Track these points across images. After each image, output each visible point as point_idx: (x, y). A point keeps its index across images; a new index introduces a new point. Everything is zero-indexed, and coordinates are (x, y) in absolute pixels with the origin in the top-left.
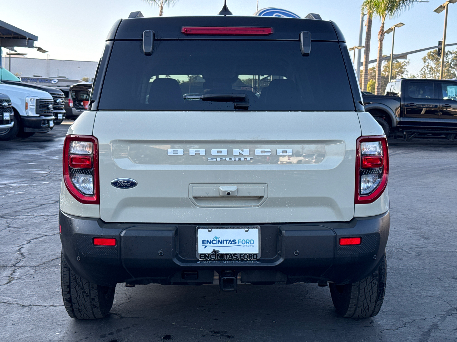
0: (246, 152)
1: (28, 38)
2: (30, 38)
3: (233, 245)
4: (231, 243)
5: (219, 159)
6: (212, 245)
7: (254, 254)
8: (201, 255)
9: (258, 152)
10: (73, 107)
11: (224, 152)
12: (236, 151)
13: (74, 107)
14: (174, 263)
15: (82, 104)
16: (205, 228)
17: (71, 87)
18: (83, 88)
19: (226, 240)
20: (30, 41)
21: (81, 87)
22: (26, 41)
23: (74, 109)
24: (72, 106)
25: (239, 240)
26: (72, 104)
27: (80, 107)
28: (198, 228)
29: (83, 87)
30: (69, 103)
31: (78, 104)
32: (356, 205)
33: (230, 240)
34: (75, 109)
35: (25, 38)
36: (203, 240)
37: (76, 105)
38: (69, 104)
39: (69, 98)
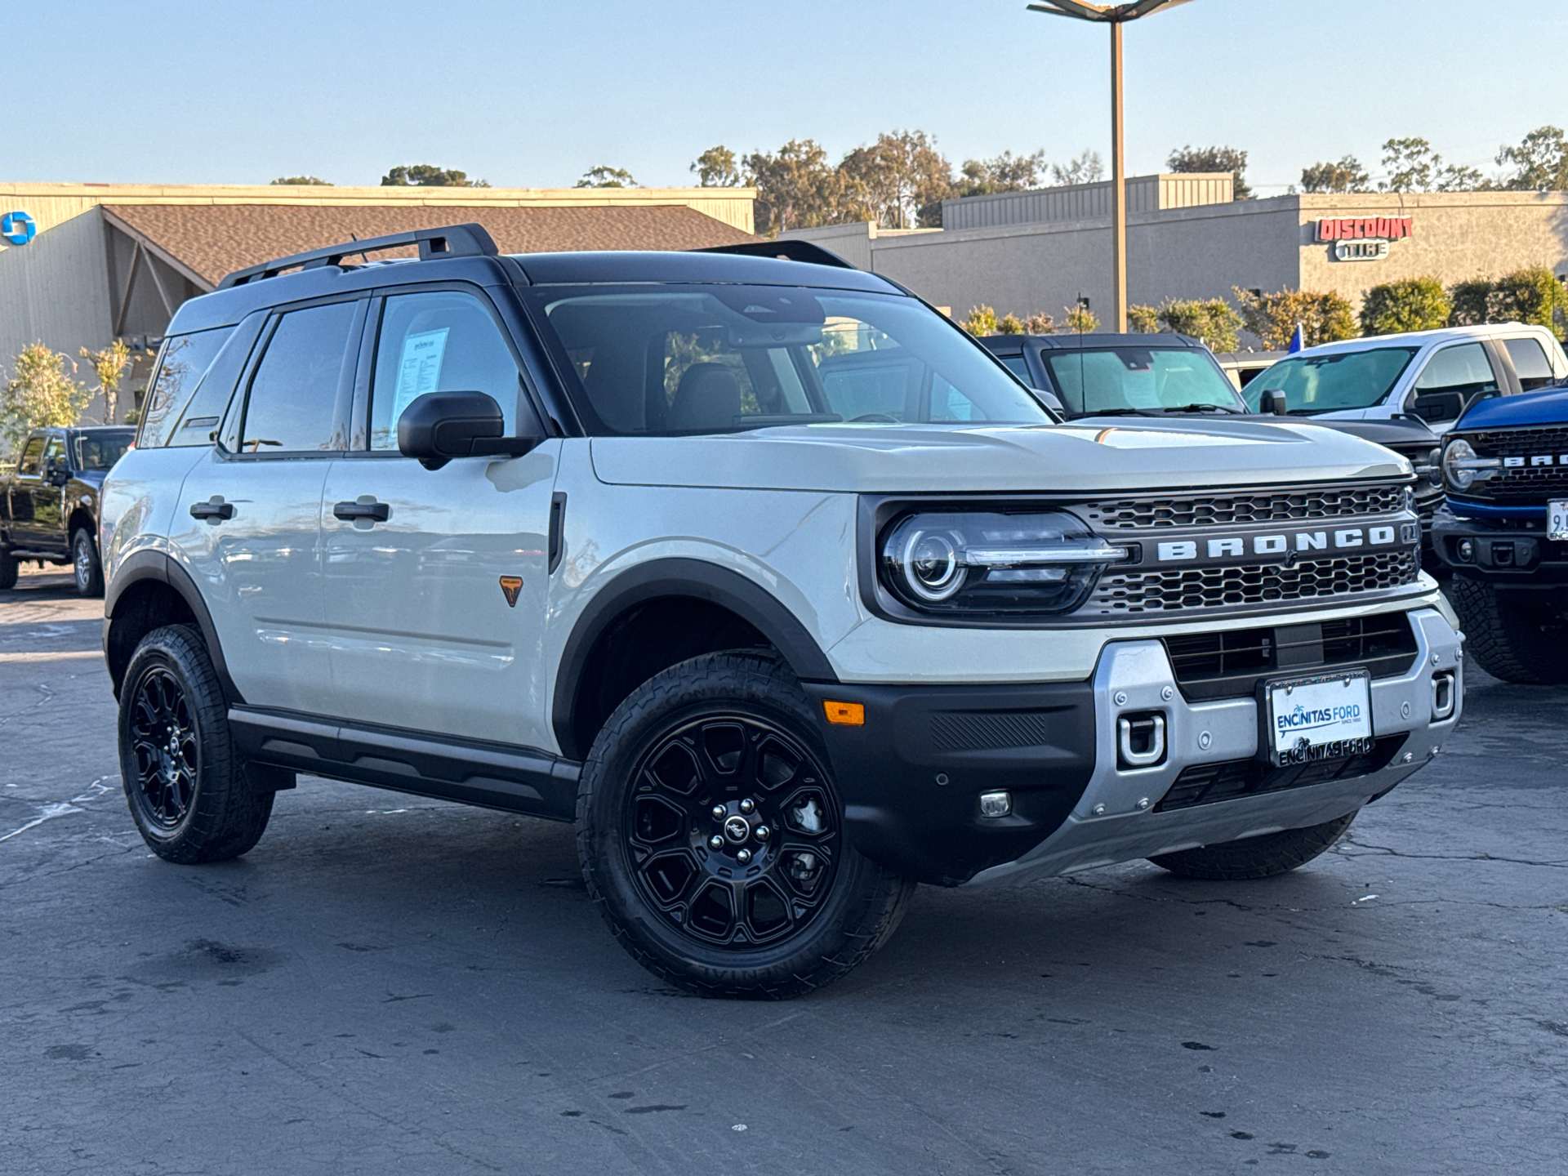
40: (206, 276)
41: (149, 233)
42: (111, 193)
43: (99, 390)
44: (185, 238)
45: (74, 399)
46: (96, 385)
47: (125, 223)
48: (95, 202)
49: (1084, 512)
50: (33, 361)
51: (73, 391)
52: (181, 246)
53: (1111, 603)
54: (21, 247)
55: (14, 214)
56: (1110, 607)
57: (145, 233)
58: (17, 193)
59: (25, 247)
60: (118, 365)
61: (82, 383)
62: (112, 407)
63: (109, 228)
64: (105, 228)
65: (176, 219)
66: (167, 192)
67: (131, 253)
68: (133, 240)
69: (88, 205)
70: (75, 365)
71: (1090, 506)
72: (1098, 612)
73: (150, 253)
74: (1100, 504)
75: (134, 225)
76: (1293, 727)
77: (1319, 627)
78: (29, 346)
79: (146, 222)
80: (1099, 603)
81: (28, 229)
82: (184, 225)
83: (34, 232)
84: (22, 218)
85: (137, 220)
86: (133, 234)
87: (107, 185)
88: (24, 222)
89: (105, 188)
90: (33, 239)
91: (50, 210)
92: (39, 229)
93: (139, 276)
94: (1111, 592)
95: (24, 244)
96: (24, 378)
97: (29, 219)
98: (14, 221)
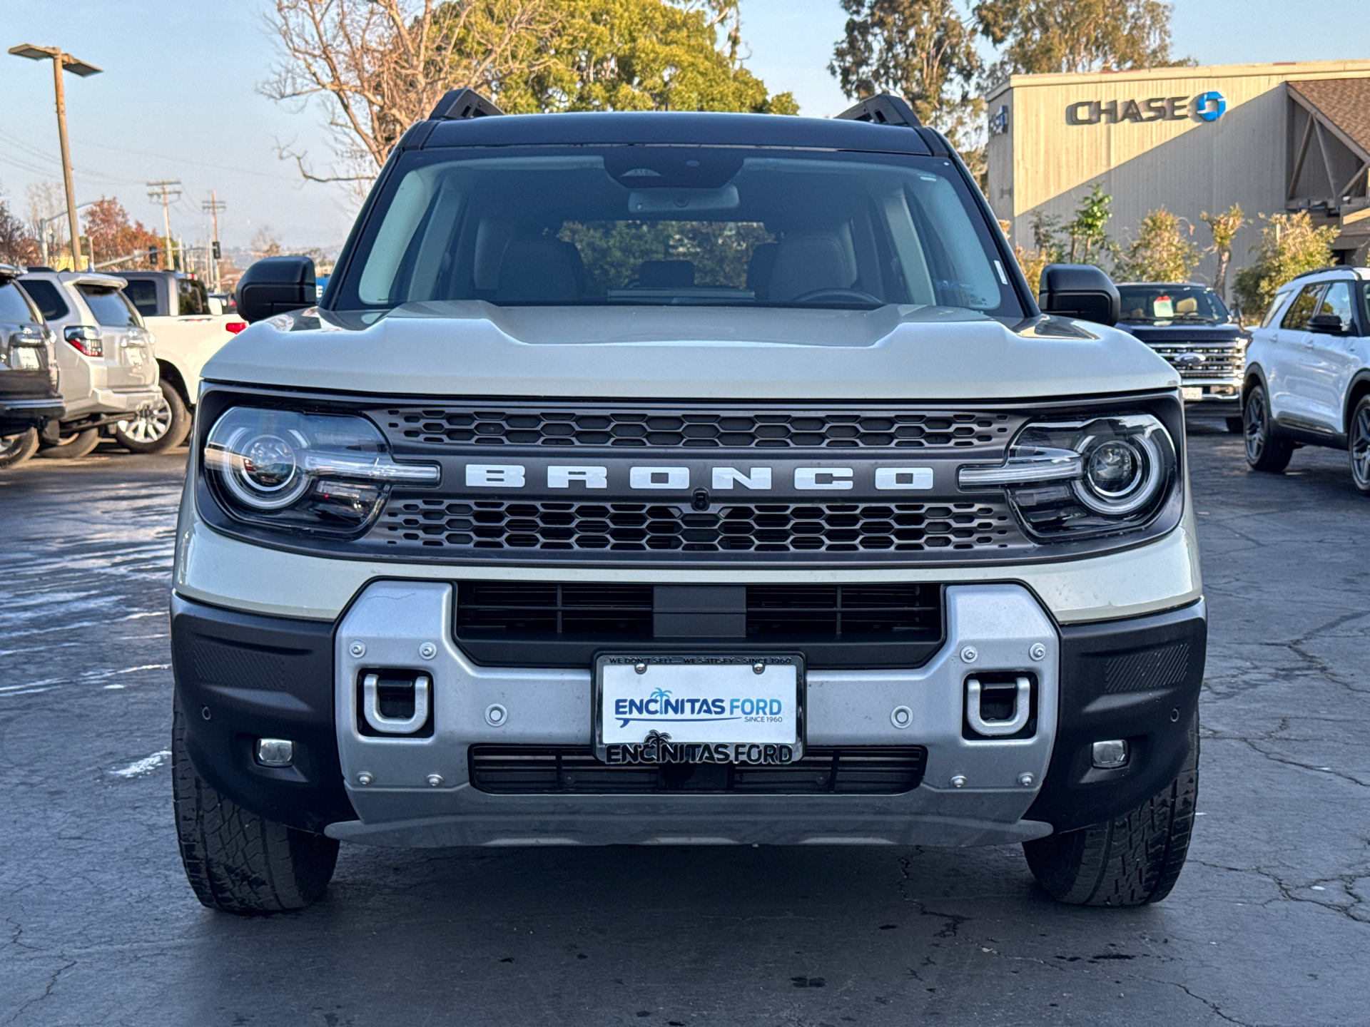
40: (1362, 144)
41: (1322, 105)
42: (1296, 71)
43: (1212, 250)
44: (1354, 109)
45: (1188, 257)
46: (1210, 245)
47: (1304, 97)
48: (1282, 79)
49: (382, 418)
50: (1155, 224)
51: (1187, 250)
52: (1348, 116)
53: (401, 532)
54: (1211, 124)
55: (1209, 94)
56: (399, 537)
57: (1318, 105)
58: (1213, 75)
59: (1215, 123)
60: (1232, 228)
61: (1195, 243)
62: (1224, 266)
63: (1292, 103)
64: (1288, 103)
65: (1352, 91)
66: (1349, 67)
67: (1306, 124)
68: (1308, 113)
69: (1276, 82)
70: (1192, 228)
71: (391, 413)
72: (383, 541)
73: (1321, 125)
74: (401, 410)
75: (1310, 99)
76: (645, 715)
77: (744, 590)
78: (1153, 211)
79: (1323, 95)
80: (386, 531)
81: (1219, 105)
82: (1358, 96)
83: (1224, 108)
84: (1214, 97)
85: (1315, 94)
86: (1308, 107)
87: (1294, 64)
88: (1216, 100)
89: (1292, 66)
90: (1222, 116)
91: (1241, 90)
92: (1229, 106)
93: (1310, 148)
94: (400, 519)
95: (1214, 120)
96: (1145, 239)
97: (1221, 97)
98: (1208, 100)
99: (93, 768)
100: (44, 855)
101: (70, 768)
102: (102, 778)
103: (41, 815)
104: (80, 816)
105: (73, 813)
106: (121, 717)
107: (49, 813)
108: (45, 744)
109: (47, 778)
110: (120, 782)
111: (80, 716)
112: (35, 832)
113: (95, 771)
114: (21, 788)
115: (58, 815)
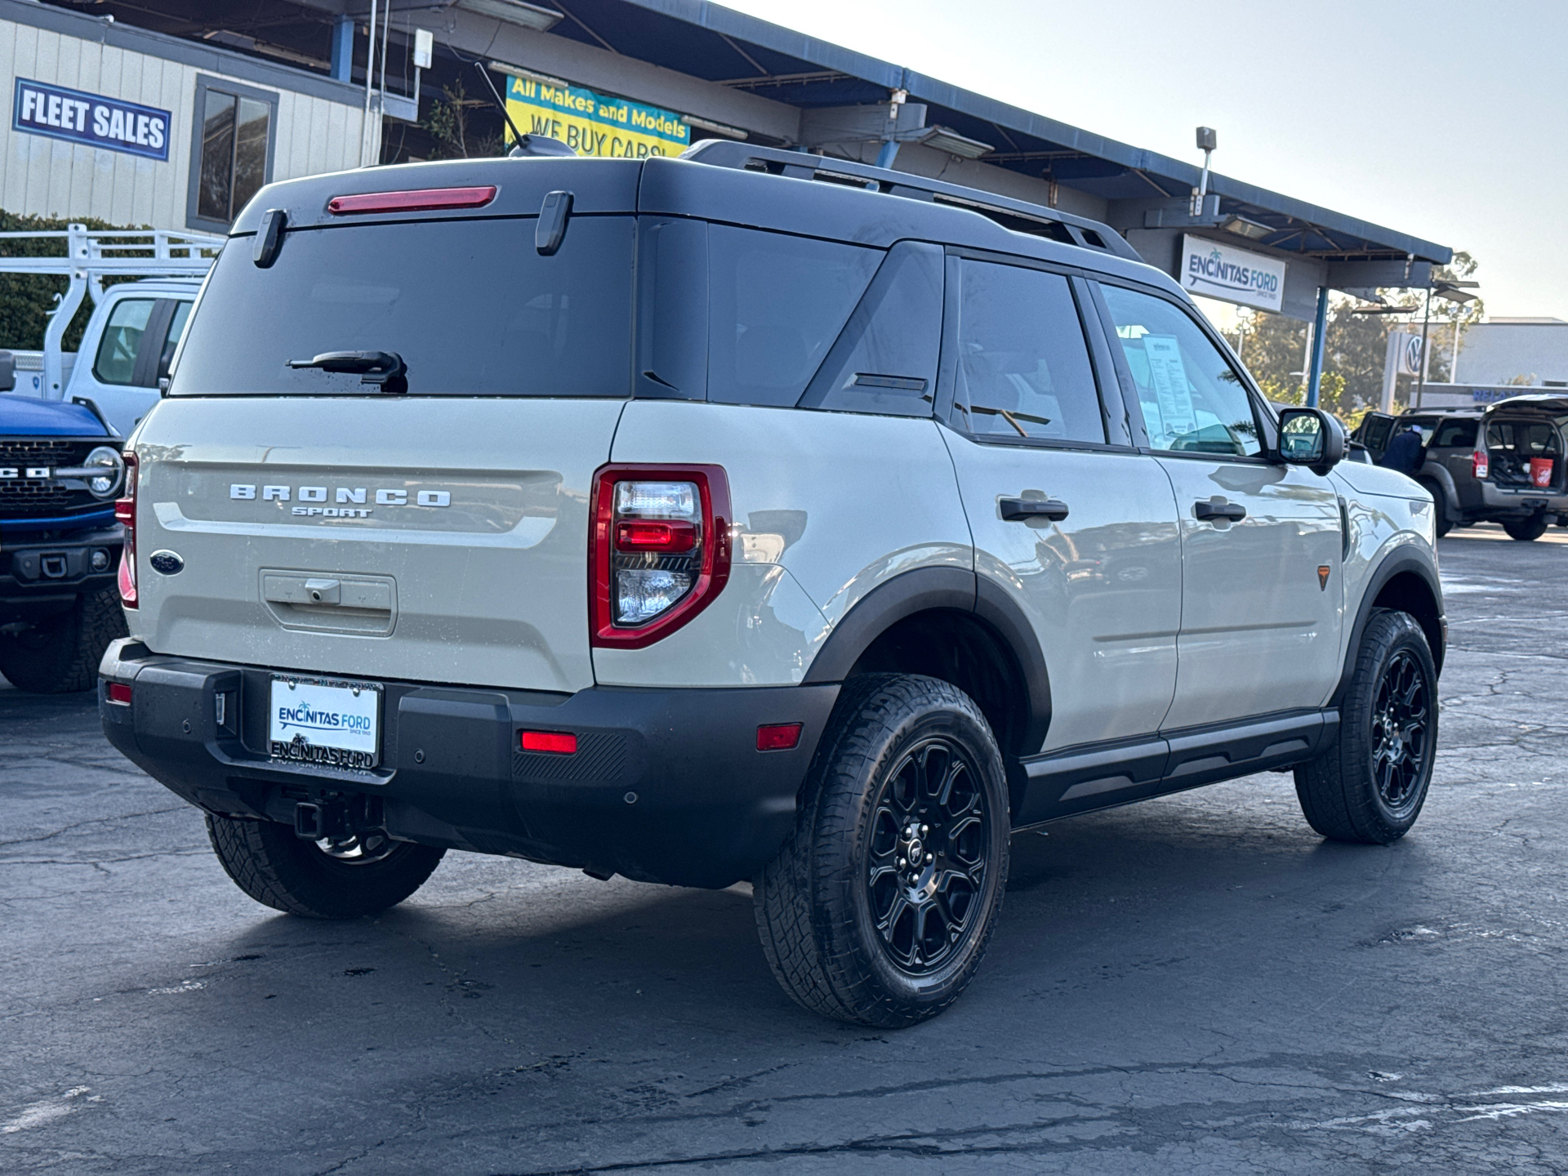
0: (359, 495)
1: (1411, 257)
2: (1421, 254)
3: (332, 726)
4: (329, 722)
5: (311, 511)
6: (296, 722)
7: (367, 754)
8: (274, 743)
9: (381, 496)
10: (1487, 480)
11: (321, 492)
12: (342, 493)
13: (1491, 477)
14: (208, 752)
15: (1527, 467)
16: (284, 679)
17: (1490, 408)
18: (1533, 414)
19: (321, 714)
20: (1418, 263)
21: (1526, 409)
22: (1404, 266)
23: (1489, 486)
24: (1484, 475)
25: (344, 716)
26: (1486, 467)
27: (1518, 478)
28: (273, 678)
29: (1535, 410)
30: (1475, 463)
31: (1509, 468)
32: (594, 649)
33: (328, 715)
34: (1492, 485)
35: (1404, 257)
36: (282, 709)
37: (1502, 471)
38: (1474, 469)
39: (1475, 450)
99: (1453, 941)
100: (1508, 878)
101: (1479, 945)
102: (1448, 929)
103: (1511, 905)
104: (1476, 899)
105: (1482, 902)
106: (1398, 1007)
107: (1503, 905)
108: (1503, 979)
109: (1502, 937)
110: (1431, 921)
111: (1454, 1018)
112: (1515, 893)
113: (1452, 937)
114: (1529, 931)
115: (1495, 903)
